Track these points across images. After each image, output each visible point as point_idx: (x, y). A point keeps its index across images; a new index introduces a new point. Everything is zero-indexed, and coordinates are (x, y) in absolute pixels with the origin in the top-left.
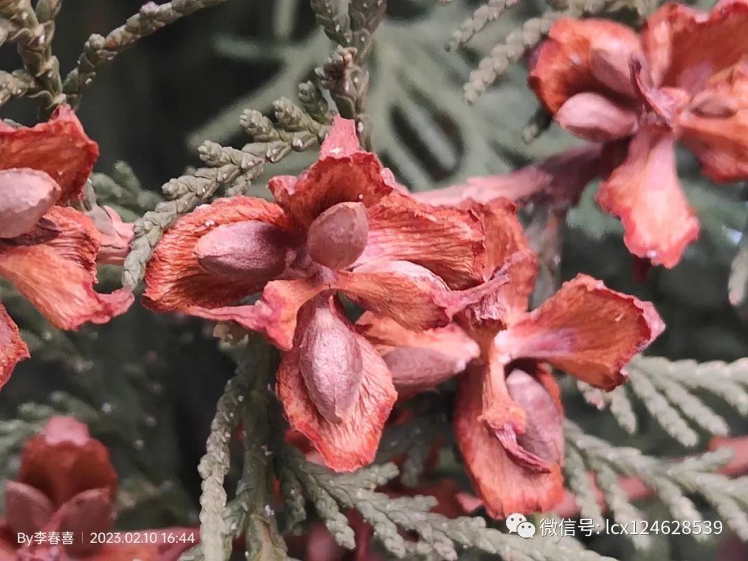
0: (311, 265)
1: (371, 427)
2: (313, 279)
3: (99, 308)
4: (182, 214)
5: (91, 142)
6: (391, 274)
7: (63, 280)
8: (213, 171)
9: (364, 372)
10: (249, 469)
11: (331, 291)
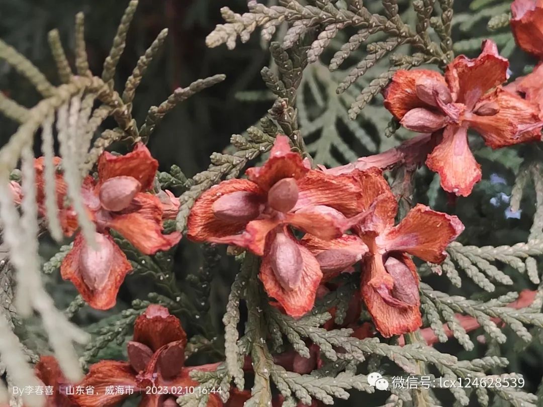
0: (272, 211)
1: (310, 292)
2: (274, 218)
3: (164, 242)
4: (204, 190)
5: (154, 160)
6: (313, 212)
7: (146, 229)
8: (218, 168)
9: (304, 264)
10: (251, 319)
11: (284, 224)
